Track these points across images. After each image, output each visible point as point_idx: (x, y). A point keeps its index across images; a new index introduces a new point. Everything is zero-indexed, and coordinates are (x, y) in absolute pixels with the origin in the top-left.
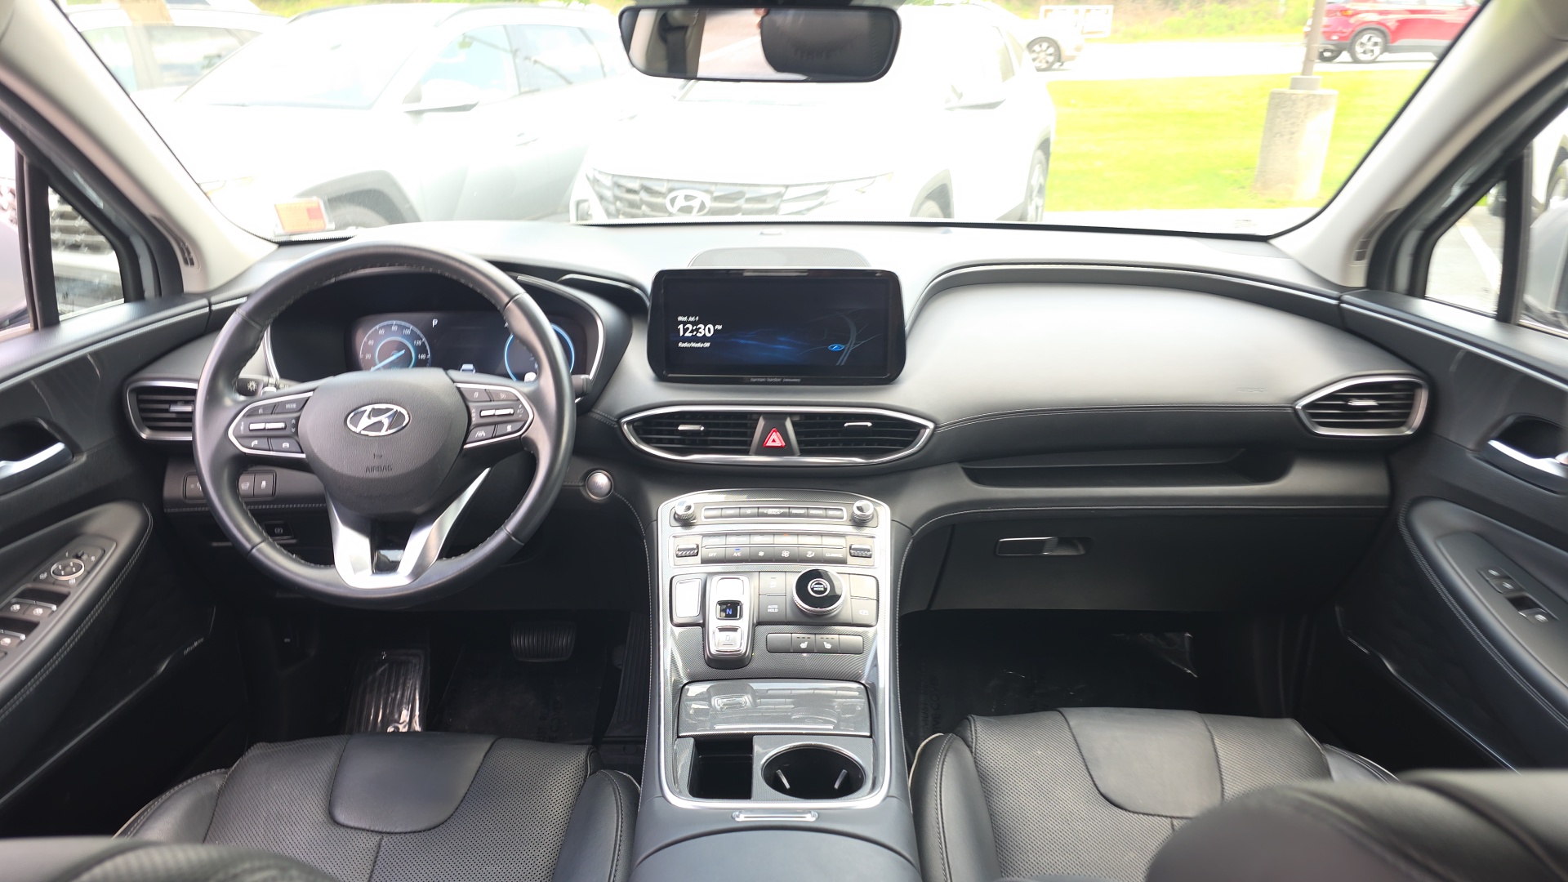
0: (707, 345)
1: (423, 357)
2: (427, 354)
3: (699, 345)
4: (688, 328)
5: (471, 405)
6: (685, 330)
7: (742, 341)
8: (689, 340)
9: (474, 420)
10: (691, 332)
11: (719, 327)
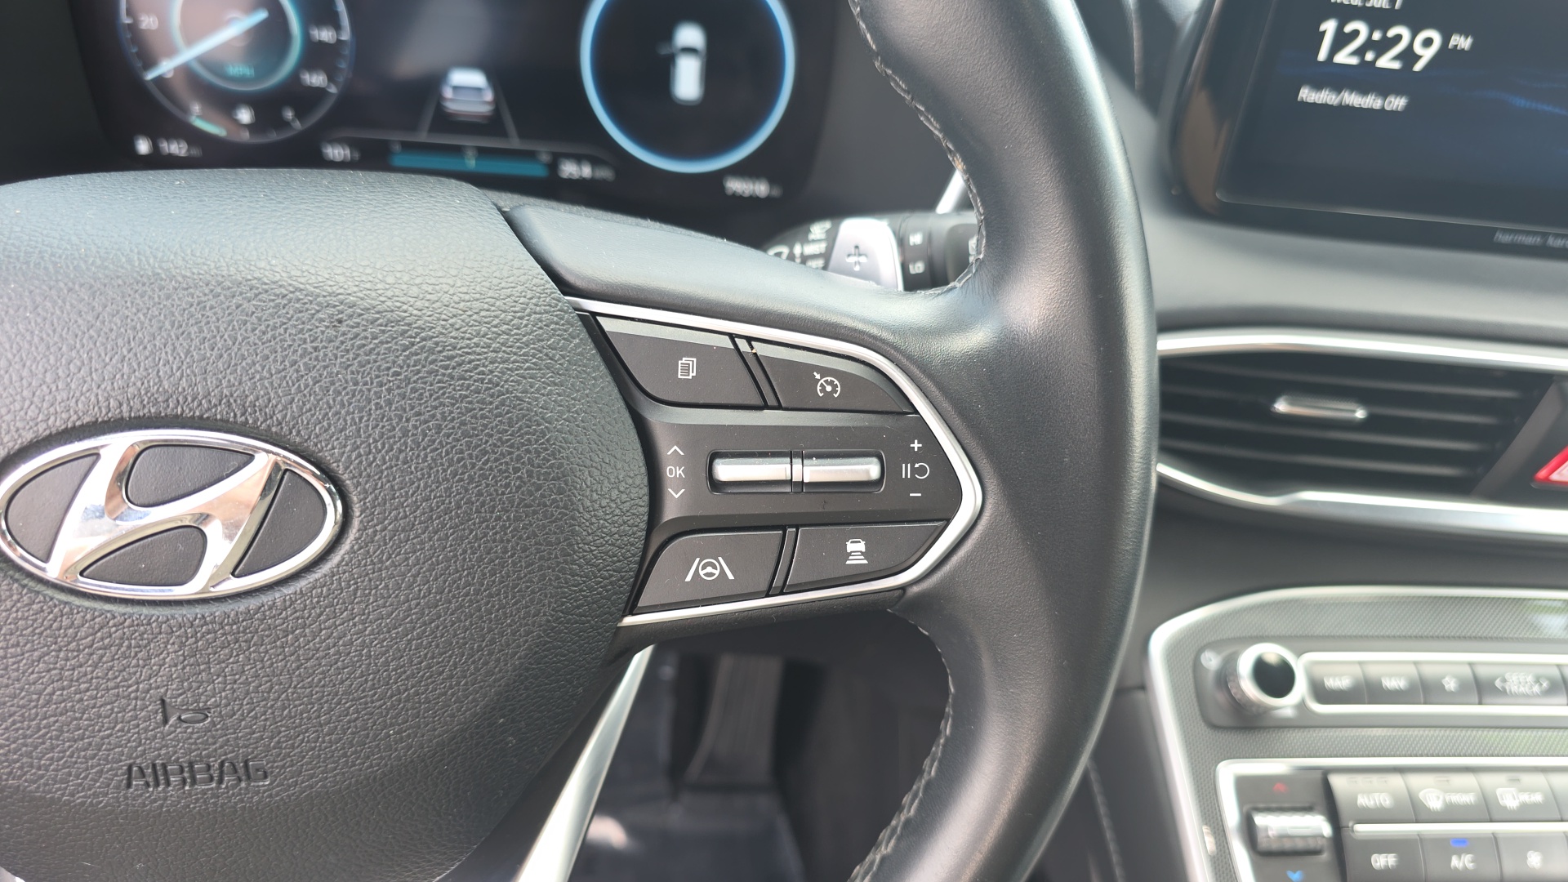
0: (1397, 103)
1: (326, 35)
2: (337, 27)
3: (1371, 102)
4: (1356, 33)
5: (662, 419)
6: (1341, 40)
7: (1521, 102)
8: (1339, 78)
9: (676, 501)
10: (1360, 52)
11: (1462, 42)
